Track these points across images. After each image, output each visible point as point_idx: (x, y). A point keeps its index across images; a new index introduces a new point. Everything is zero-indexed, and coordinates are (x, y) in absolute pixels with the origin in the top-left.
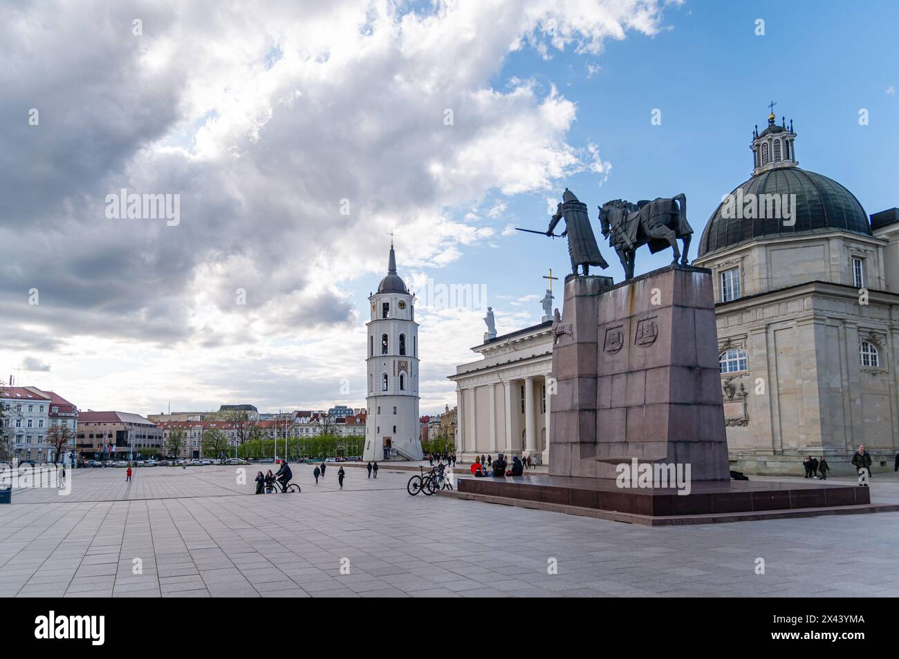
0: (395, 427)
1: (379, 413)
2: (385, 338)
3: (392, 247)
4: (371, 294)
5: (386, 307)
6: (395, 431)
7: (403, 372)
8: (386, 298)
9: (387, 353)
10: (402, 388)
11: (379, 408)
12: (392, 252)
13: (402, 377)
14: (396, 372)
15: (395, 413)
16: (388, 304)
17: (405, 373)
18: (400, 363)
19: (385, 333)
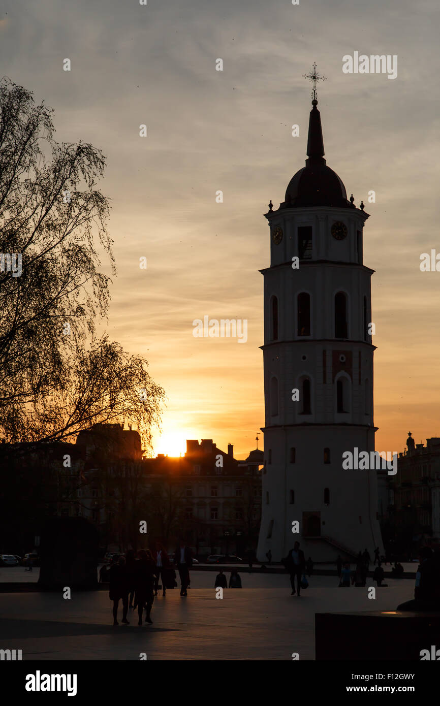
0: (327, 491)
1: (293, 461)
2: (304, 300)
3: (315, 103)
4: (271, 206)
5: (305, 234)
6: (327, 500)
7: (342, 374)
8: (304, 217)
9: (309, 334)
10: (341, 409)
11: (293, 450)
12: (315, 117)
13: (340, 384)
14: (329, 376)
15: (327, 462)
16: (309, 229)
17: (347, 375)
18: (336, 354)
19: (304, 291)
